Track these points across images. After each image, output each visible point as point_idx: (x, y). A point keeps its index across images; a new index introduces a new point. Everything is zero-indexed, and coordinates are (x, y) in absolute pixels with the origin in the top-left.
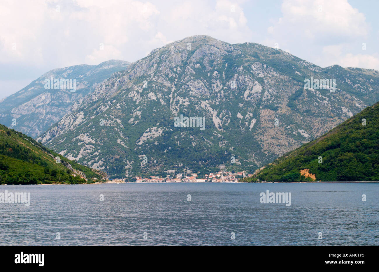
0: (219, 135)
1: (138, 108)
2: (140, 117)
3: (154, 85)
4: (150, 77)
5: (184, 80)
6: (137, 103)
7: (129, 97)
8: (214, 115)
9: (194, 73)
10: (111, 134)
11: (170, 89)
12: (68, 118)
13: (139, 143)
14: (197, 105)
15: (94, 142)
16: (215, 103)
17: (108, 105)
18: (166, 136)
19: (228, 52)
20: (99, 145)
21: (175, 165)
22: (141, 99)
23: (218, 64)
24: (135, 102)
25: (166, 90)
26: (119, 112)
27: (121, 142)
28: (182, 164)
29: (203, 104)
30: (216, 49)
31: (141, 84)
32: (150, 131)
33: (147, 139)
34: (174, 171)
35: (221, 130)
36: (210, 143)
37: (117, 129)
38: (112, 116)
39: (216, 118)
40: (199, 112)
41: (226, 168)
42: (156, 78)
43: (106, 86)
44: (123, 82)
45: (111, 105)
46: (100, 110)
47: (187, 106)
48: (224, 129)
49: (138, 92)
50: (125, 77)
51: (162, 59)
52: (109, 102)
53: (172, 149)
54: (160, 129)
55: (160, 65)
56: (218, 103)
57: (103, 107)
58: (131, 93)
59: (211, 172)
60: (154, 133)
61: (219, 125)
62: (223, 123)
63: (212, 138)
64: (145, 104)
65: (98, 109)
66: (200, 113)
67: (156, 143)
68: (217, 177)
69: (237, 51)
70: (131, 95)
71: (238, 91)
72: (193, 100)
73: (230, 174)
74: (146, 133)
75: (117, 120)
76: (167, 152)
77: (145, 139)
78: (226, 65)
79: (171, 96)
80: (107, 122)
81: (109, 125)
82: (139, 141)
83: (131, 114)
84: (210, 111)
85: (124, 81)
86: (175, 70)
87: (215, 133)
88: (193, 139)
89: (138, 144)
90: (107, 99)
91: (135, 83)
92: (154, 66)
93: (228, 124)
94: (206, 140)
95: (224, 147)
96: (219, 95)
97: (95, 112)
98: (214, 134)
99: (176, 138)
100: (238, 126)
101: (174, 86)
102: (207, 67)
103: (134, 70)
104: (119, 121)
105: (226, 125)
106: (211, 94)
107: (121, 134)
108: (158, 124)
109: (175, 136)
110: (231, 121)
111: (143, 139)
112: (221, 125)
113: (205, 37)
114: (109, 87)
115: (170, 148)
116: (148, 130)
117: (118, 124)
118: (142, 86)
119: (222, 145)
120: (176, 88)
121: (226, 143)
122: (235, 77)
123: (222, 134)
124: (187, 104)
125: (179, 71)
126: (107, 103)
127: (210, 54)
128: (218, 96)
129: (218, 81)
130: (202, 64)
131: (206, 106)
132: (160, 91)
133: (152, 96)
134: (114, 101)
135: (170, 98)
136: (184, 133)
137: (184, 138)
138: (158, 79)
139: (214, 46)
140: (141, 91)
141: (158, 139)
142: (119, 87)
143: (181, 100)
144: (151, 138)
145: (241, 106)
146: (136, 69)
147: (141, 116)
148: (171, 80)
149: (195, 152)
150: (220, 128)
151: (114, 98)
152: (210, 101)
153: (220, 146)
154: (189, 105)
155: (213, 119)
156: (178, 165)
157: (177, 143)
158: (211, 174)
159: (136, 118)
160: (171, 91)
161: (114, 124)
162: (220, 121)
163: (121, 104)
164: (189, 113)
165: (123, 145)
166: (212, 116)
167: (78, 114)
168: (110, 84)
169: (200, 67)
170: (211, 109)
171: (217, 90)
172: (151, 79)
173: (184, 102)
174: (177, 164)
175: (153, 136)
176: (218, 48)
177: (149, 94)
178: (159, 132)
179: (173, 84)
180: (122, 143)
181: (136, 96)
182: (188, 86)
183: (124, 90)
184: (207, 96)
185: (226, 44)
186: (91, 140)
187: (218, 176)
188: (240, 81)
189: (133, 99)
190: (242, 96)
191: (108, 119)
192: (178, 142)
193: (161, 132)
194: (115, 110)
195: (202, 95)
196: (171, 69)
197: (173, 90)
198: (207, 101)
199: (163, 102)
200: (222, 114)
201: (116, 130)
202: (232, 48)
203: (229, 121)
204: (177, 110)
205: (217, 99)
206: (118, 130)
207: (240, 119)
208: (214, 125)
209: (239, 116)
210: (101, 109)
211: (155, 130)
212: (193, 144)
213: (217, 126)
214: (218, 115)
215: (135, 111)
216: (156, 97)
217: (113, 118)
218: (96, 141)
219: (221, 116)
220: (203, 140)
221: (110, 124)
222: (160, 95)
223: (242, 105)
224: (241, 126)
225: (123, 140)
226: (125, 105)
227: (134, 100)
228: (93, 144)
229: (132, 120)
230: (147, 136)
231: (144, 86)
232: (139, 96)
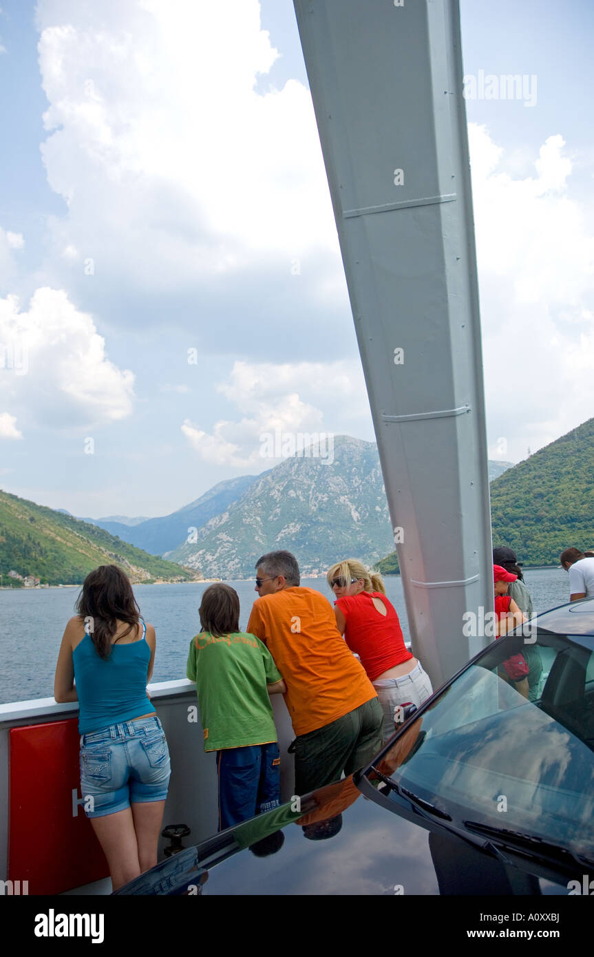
0: (357, 528)
1: (278, 506)
2: (279, 514)
3: (295, 483)
4: (291, 476)
5: (323, 477)
6: (278, 501)
7: (271, 496)
8: (352, 509)
10: (249, 531)
11: (309, 486)
13: (277, 540)
14: (336, 500)
15: (232, 540)
16: (354, 498)
18: (304, 531)
20: (237, 543)
22: (281, 497)
23: (356, 461)
24: (276, 500)
25: (306, 487)
26: (259, 510)
28: (318, 560)
29: (342, 498)
30: (355, 447)
31: (282, 483)
32: (288, 527)
33: (285, 535)
34: (310, 566)
35: (359, 523)
36: (348, 536)
39: (355, 512)
40: (337, 507)
42: (297, 476)
44: (266, 481)
47: (326, 501)
48: (363, 523)
49: (279, 490)
50: (269, 477)
53: (310, 544)
54: (298, 525)
56: (356, 497)
58: (273, 491)
60: (292, 529)
62: (361, 517)
63: (350, 531)
64: (285, 502)
66: (339, 507)
67: (293, 539)
70: (272, 493)
72: (332, 496)
74: (284, 529)
75: (257, 517)
76: (304, 548)
77: (283, 535)
78: (365, 461)
79: (311, 492)
81: (249, 523)
82: (277, 538)
83: (271, 512)
84: (349, 505)
85: (268, 480)
86: (315, 468)
87: (354, 526)
88: (331, 533)
89: (275, 541)
90: (251, 499)
91: (277, 483)
92: (296, 466)
94: (344, 534)
95: (362, 540)
98: (352, 527)
99: (313, 532)
100: (376, 519)
102: (346, 464)
103: (278, 471)
104: (258, 519)
105: (365, 518)
106: (350, 489)
107: (260, 531)
108: (296, 520)
110: (370, 514)
111: (281, 535)
112: (359, 518)
116: (286, 526)
117: (257, 522)
119: (360, 539)
120: (316, 485)
121: (365, 536)
122: (373, 472)
123: (361, 527)
124: (326, 499)
125: (319, 469)
127: (349, 451)
128: (357, 490)
129: (356, 477)
130: (340, 461)
131: (345, 501)
132: (300, 488)
133: (292, 494)
134: (257, 500)
135: (309, 495)
136: (322, 527)
137: (321, 532)
138: (299, 477)
139: (352, 444)
140: (281, 489)
141: (296, 534)
142: (263, 487)
143: (320, 496)
144: (289, 534)
145: (379, 499)
146: (280, 470)
147: (281, 513)
148: (312, 477)
149: (332, 546)
150: (358, 521)
151: (257, 498)
152: (349, 496)
153: (358, 539)
154: (328, 501)
155: (352, 513)
159: (276, 515)
160: (311, 488)
161: (253, 522)
162: (358, 515)
163: (262, 502)
164: (328, 508)
165: (261, 542)
166: (351, 511)
169: (339, 464)
170: (349, 503)
171: (356, 485)
173: (323, 498)
175: (291, 532)
177: (289, 492)
178: (297, 528)
179: (313, 482)
181: (276, 494)
182: (327, 482)
183: (267, 490)
184: (346, 491)
185: (364, 442)
186: (229, 538)
188: (378, 475)
190: (380, 490)
192: (316, 537)
193: (299, 527)
194: (256, 508)
195: (341, 491)
196: (311, 467)
197: (313, 487)
198: (346, 496)
199: (302, 499)
200: (360, 507)
201: (255, 527)
202: (370, 446)
203: (367, 514)
204: (315, 505)
205: (356, 494)
206: (257, 527)
207: (378, 512)
208: (352, 519)
209: (378, 509)
211: (293, 526)
212: (331, 538)
213: (356, 520)
214: (356, 510)
215: (275, 509)
216: (296, 494)
217: (253, 516)
218: (234, 539)
219: (359, 510)
220: (341, 534)
222: (300, 492)
224: (379, 519)
225: (261, 537)
226: (266, 503)
227: (275, 498)
228: (231, 543)
229: (271, 517)
230: (285, 533)
231: (285, 485)
232: (280, 494)
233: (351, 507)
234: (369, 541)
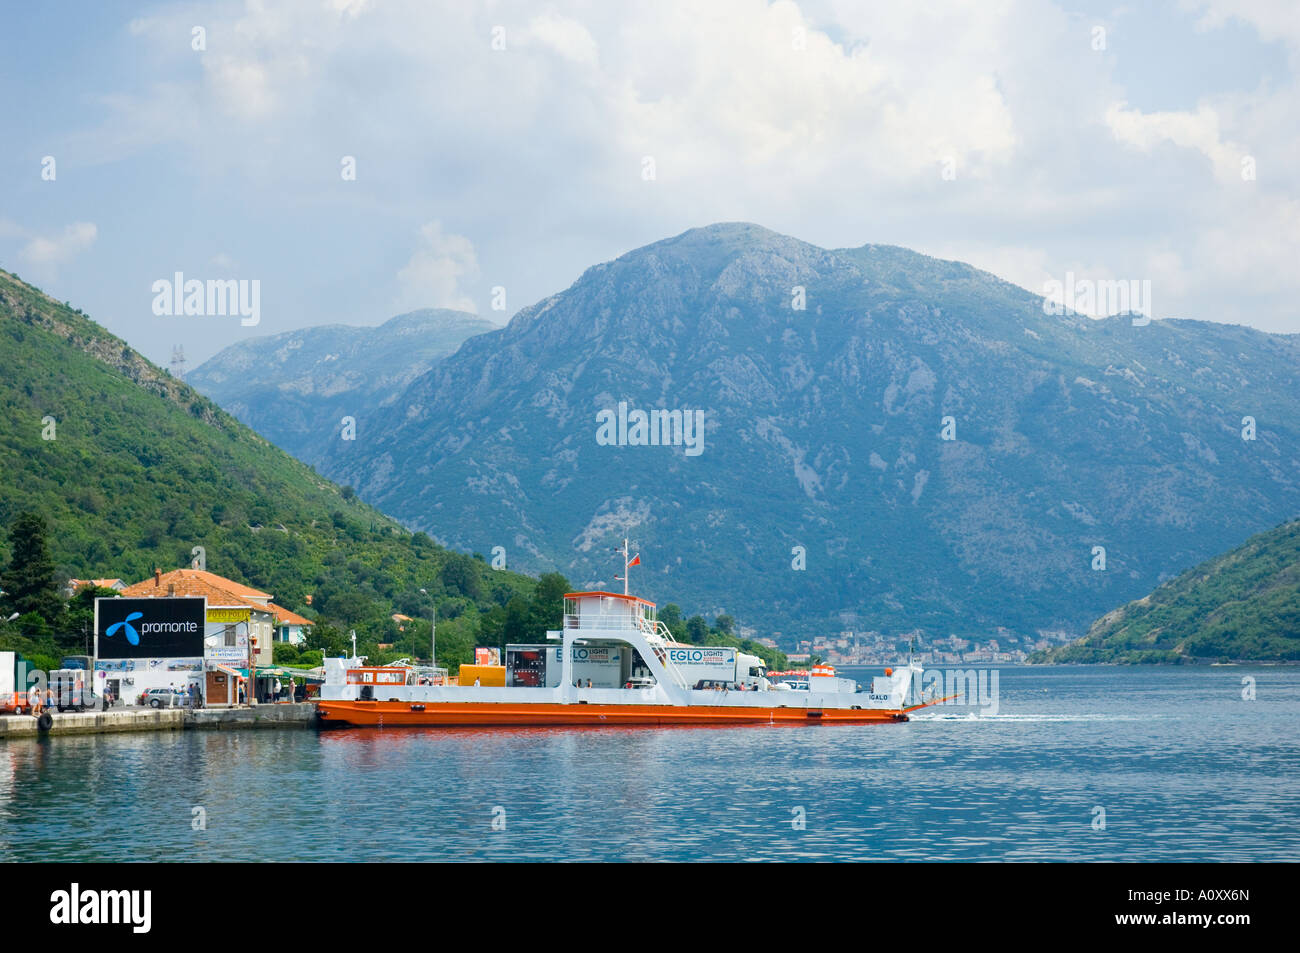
0: (821, 519)
1: (567, 441)
2: (576, 466)
3: (609, 371)
4: (594, 347)
5: (697, 356)
6: (561, 424)
7: (533, 408)
8: (796, 460)
9: (727, 333)
10: (493, 518)
11: (655, 381)
12: (342, 473)
13: (581, 547)
14: (744, 431)
16: (796, 424)
17: (468, 431)
18: (665, 523)
19: (821, 271)
21: (701, 611)
22: (572, 412)
24: (555, 421)
25: (646, 386)
26: (509, 452)
27: (526, 541)
29: (763, 426)
30: (786, 263)
31: (566, 369)
32: (613, 509)
33: (606, 533)
35: (822, 503)
37: (509, 504)
38: (490, 466)
39: (805, 468)
40: (752, 450)
41: (859, 619)
42: (612, 350)
43: (454, 377)
44: (507, 364)
45: (478, 431)
46: (442, 446)
47: (714, 432)
48: (834, 503)
49: (561, 393)
50: (514, 347)
51: (623, 291)
52: (470, 424)
53: (687, 564)
54: (641, 502)
55: (622, 311)
56: (804, 424)
57: (452, 439)
58: (538, 395)
59: (817, 635)
60: (626, 514)
61: (816, 489)
62: (827, 484)
63: (802, 528)
64: (586, 428)
65: (438, 444)
66: (755, 453)
68: (838, 649)
69: (848, 268)
70: (542, 400)
71: (864, 387)
72: (730, 416)
73: (877, 639)
74: (601, 514)
75: (507, 475)
76: (671, 573)
77: (598, 532)
79: (661, 402)
80: (480, 483)
81: (486, 493)
82: (582, 541)
83: (547, 459)
84: (784, 446)
85: (511, 359)
86: (666, 324)
87: (811, 514)
88: (748, 533)
89: (577, 549)
90: (462, 415)
91: (547, 367)
92: (603, 315)
93: (842, 485)
94: (785, 535)
95: (843, 556)
96: (806, 398)
97: (428, 454)
98: (805, 516)
99: (694, 528)
100: (877, 493)
101: (669, 374)
102: (762, 316)
103: (539, 327)
104: (513, 480)
105: (838, 488)
106: (780, 397)
107: (524, 519)
108: (634, 487)
109: (692, 525)
110: (853, 478)
111: (592, 532)
112: (821, 488)
113: (748, 229)
114: (464, 379)
115: (679, 559)
116: (606, 506)
117: (510, 490)
118: (572, 374)
119: (835, 550)
120: (674, 379)
121: (848, 543)
122: (853, 347)
123: (830, 515)
124: (712, 426)
125: (679, 327)
126: (465, 425)
127: (767, 277)
128: (803, 402)
129: (798, 357)
130: (744, 309)
131: (770, 432)
132: (628, 388)
133: (607, 404)
134: (486, 420)
136: (717, 513)
137: (717, 528)
138: (620, 353)
139: (778, 254)
140: (568, 388)
141: (639, 532)
142: (497, 379)
144: (619, 529)
145: (878, 433)
146: (545, 325)
147: (580, 465)
148: (659, 355)
149: (756, 572)
150: (819, 497)
151: (485, 412)
152: (780, 417)
153: (831, 553)
154: (720, 431)
155: (797, 471)
156: (711, 611)
157: (700, 546)
158: (817, 640)
159: (564, 470)
160: (661, 389)
161: (499, 488)
162: (817, 479)
163: (514, 428)
164: (722, 454)
165: (534, 551)
166: (792, 463)
167: (374, 461)
168: (466, 370)
169: (741, 317)
170: (786, 443)
171: (800, 384)
172: (596, 351)
173: (705, 421)
174: (707, 608)
175: (622, 524)
176: (791, 261)
177: (596, 398)
178: (642, 513)
179: (664, 369)
180: (529, 545)
181: (554, 403)
182: (712, 372)
183: (513, 389)
184: (769, 403)
185: (812, 248)
187: (843, 644)
188: (869, 355)
189: (548, 413)
190: (877, 403)
191: (478, 472)
192: (702, 542)
193: (647, 511)
194: (496, 447)
195: (755, 401)
196: (655, 322)
197: (667, 383)
198: (772, 419)
200: (820, 456)
201: (506, 506)
202: (832, 262)
203: (845, 478)
205: (802, 412)
206: (512, 507)
207: (879, 471)
208: (802, 491)
209: (876, 461)
210: (446, 445)
211: (626, 506)
212: (750, 549)
213: (810, 493)
214: (809, 461)
215: (559, 450)
217: (494, 469)
218: (452, 542)
219: (818, 462)
220: (778, 534)
221: (487, 489)
223: (880, 428)
224: (883, 493)
225: (532, 538)
226: (526, 430)
227: (551, 416)
229: (551, 476)
230: (604, 526)
231: (576, 375)
232: (564, 406)
233: (791, 451)
234: (866, 561)
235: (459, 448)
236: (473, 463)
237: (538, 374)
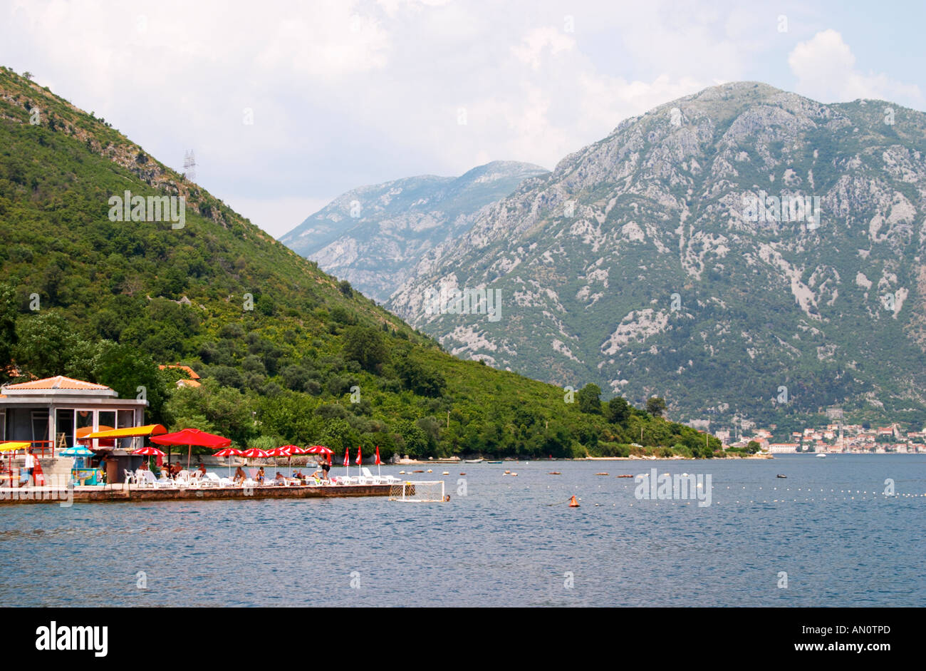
0: (814, 329)
1: (599, 262)
2: (605, 283)
3: (636, 205)
4: (624, 184)
5: (710, 192)
6: (595, 249)
7: (572, 235)
8: (793, 280)
9: (736, 173)
10: (535, 326)
11: (675, 213)
12: (417, 290)
13: (608, 351)
14: (749, 255)
15: (493, 348)
16: (794, 249)
17: (519, 255)
18: (679, 331)
19: (817, 121)
20: (505, 355)
21: (708, 406)
22: (604, 239)
23: (793, 152)
24: (590, 246)
25: (666, 217)
26: (550, 272)
27: (562, 346)
28: (726, 406)
29: (765, 250)
30: (787, 115)
31: (601, 203)
32: (636, 319)
33: (630, 340)
34: (706, 423)
35: (816, 316)
36: (794, 350)
37: (549, 315)
38: (534, 283)
39: (801, 287)
40: (755, 271)
41: (844, 414)
42: (639, 187)
43: (509, 210)
44: (552, 200)
45: (527, 255)
46: (497, 268)
47: (723, 256)
48: (824, 316)
49: (595, 223)
50: (557, 186)
51: (649, 139)
52: (520, 250)
53: (698, 367)
54: (660, 314)
55: (647, 156)
56: (800, 249)
57: (505, 261)
58: (576, 224)
59: (806, 426)
60: (646, 323)
61: (810, 304)
62: (819, 300)
63: (797, 336)
64: (616, 252)
65: (494, 266)
66: (759, 274)
67: (654, 350)
68: (824, 440)
69: (841, 119)
70: (578, 229)
71: (852, 219)
72: (737, 242)
73: (859, 432)
74: (626, 323)
75: (548, 291)
76: (683, 373)
77: (624, 339)
78: (816, 154)
79: (679, 231)
80: (524, 297)
81: (530, 305)
82: (609, 346)
83: (582, 277)
84: (783, 268)
85: (555, 196)
86: (684, 166)
87: (804, 325)
88: (750, 340)
89: (605, 353)
90: (514, 242)
91: (585, 202)
92: (632, 159)
93: (833, 301)
94: (782, 343)
95: (831, 360)
96: (802, 227)
97: (485, 274)
98: (800, 326)
99: (704, 336)
100: (862, 308)
101: (687, 207)
102: (765, 159)
103: (579, 170)
104: (552, 295)
105: (828, 303)
106: (781, 227)
107: (561, 327)
109: (702, 333)
110: (842, 294)
111: (618, 339)
112: (814, 303)
113: (756, 86)
114: (517, 213)
115: (691, 362)
116: (630, 316)
117: (550, 303)
118: (605, 208)
119: (824, 355)
120: (691, 211)
121: (836, 350)
122: (843, 184)
123: (822, 326)
124: (722, 251)
125: (695, 169)
126: (516, 251)
127: (772, 126)
128: (800, 230)
129: (797, 194)
130: (751, 153)
131: (772, 256)
132: (652, 219)
133: (633, 232)
134: (534, 246)
135: (678, 236)
136: (724, 323)
137: (724, 336)
138: (646, 189)
139: (781, 107)
140: (602, 219)
141: (657, 339)
142: (543, 213)
143: (707, 241)
144: (640, 336)
145: (864, 257)
146: (585, 168)
147: (609, 283)
148: (678, 192)
149: (756, 373)
150: (813, 311)
151: (532, 240)
152: (780, 243)
153: (821, 357)
154: (729, 255)
155: (793, 289)
156: (716, 406)
157: (709, 350)
158: (807, 432)
159: (596, 287)
160: (680, 220)
161: (541, 301)
162: (811, 295)
163: (555, 252)
164: (730, 274)
165: (569, 354)
166: (790, 282)
167: (442, 280)
168: (519, 206)
169: (749, 159)
170: (784, 265)
172: (625, 189)
173: (716, 247)
174: (712, 403)
175: (643, 332)
176: (792, 113)
177: (624, 227)
178: (660, 323)
179: (682, 203)
180: (564, 349)
181: (590, 231)
182: (723, 205)
183: (557, 220)
184: (772, 231)
185: (811, 102)
186: (484, 342)
187: (829, 436)
188: (857, 192)
189: (584, 240)
190: (864, 232)
191: (524, 288)
192: (711, 347)
193: (665, 321)
194: (540, 267)
195: (758, 229)
196: (676, 164)
197: (684, 216)
198: (773, 245)
199: (661, 248)
200: (814, 275)
201: (546, 316)
202: (827, 112)
203: (835, 295)
204: (698, 266)
205: (799, 240)
206: (551, 317)
207: (865, 289)
208: (798, 306)
209: (862, 280)
210: (500, 266)
211: (647, 317)
212: (751, 353)
213: (805, 307)
214: (805, 280)
215: (592, 271)
216: (643, 234)
217: (538, 286)
218: (499, 346)
219: (812, 282)
220: (776, 341)
221: (531, 302)
222: (653, 229)
223: (867, 253)
224: (868, 308)
225: (567, 343)
226: (565, 254)
227: (587, 242)
228: (491, 354)
229: (585, 291)
230: (629, 333)
231: (609, 208)
232: (598, 232)
233: (789, 272)
234: (852, 365)
235: (511, 268)
236: (519, 280)
237: (578, 208)
